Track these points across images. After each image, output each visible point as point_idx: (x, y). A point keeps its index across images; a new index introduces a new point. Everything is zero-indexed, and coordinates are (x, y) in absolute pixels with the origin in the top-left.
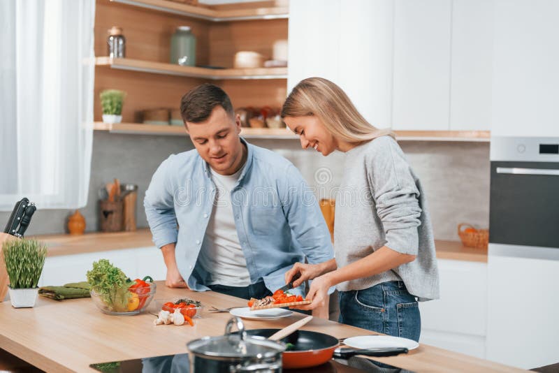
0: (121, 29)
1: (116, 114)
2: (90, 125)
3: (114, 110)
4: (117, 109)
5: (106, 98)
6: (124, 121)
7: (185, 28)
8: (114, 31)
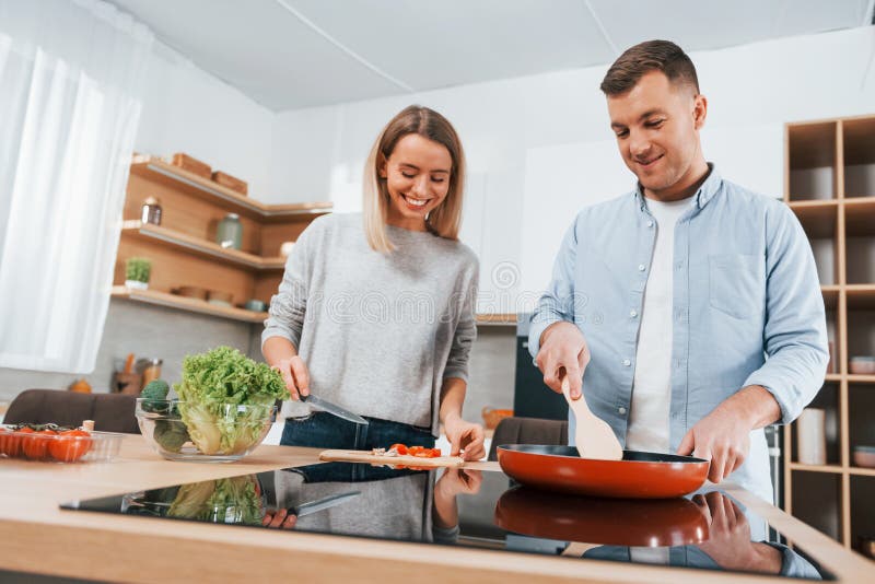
0: (158, 200)
1: (141, 280)
2: (109, 289)
3: (139, 277)
4: (143, 276)
5: (131, 264)
6: (149, 288)
7: (234, 216)
8: (151, 201)
